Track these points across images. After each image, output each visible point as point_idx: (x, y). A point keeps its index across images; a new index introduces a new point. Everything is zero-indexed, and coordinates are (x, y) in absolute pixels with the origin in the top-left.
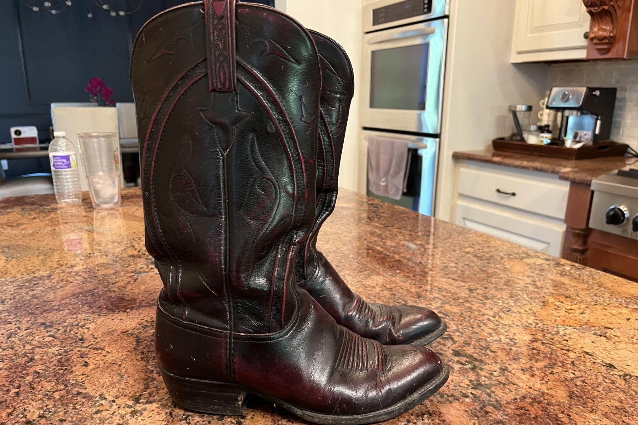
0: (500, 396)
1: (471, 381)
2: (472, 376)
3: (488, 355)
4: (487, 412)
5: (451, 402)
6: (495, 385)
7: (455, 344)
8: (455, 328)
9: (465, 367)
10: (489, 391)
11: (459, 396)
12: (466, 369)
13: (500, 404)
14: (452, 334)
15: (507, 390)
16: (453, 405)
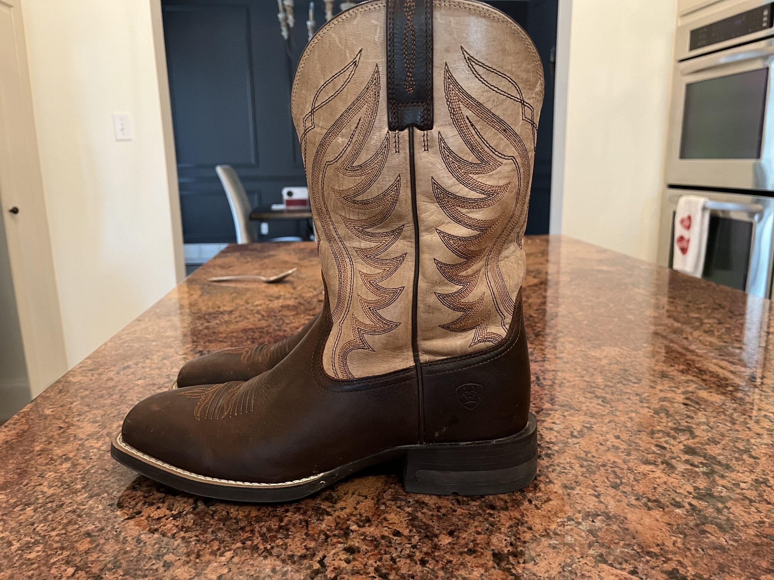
0: (737, 514)
1: (696, 488)
2: (702, 483)
3: (744, 460)
4: (704, 532)
5: (649, 509)
6: (736, 500)
7: (693, 438)
8: (704, 420)
9: (697, 469)
10: (720, 505)
11: (668, 503)
12: (696, 472)
13: (733, 525)
14: (694, 426)
15: (753, 509)
16: (651, 512)
